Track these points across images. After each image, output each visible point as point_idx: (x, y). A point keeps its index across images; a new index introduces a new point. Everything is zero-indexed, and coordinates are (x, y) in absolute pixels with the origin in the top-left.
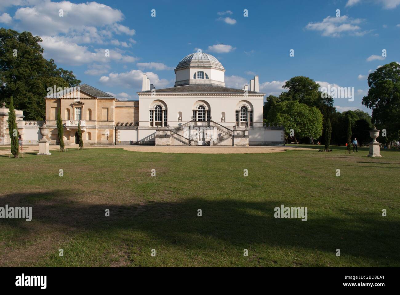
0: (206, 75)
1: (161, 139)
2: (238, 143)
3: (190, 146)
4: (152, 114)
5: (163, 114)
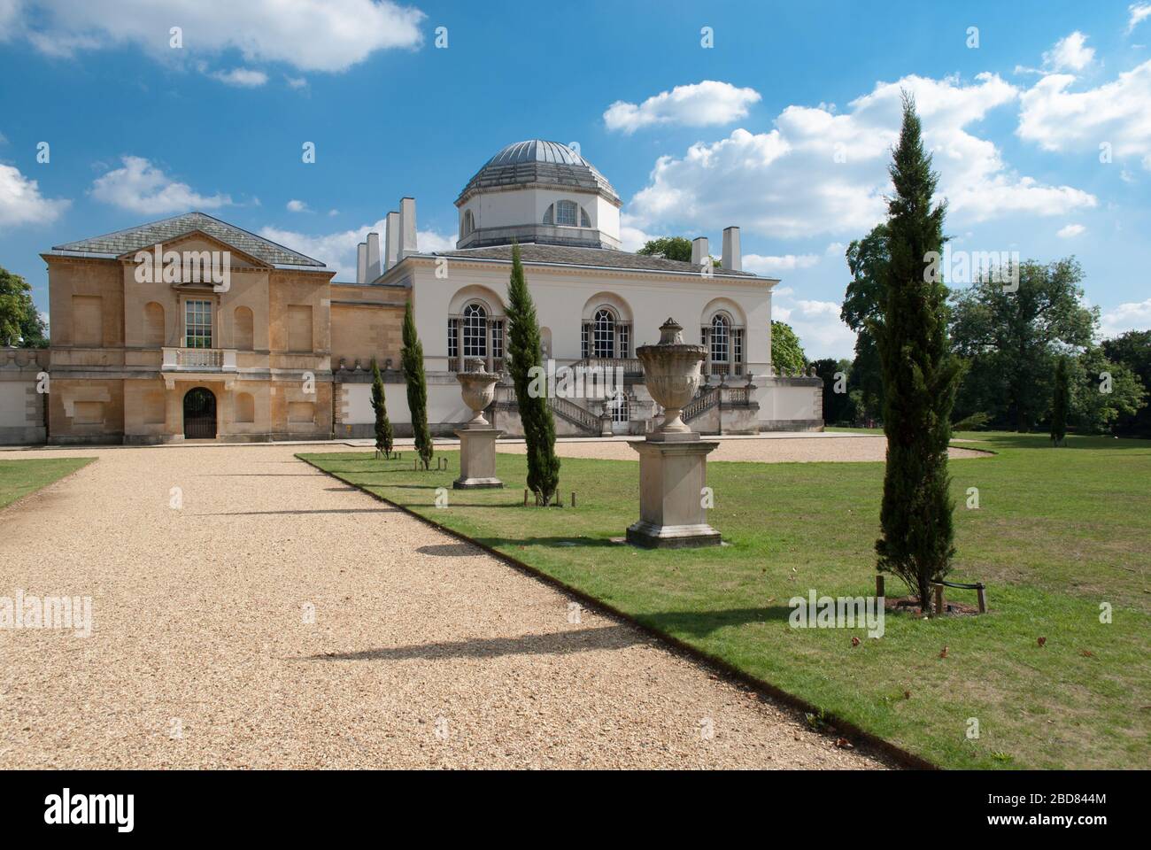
0: (583, 213)
1: (515, 416)
2: (731, 425)
3: (601, 436)
4: (455, 335)
5: (490, 333)
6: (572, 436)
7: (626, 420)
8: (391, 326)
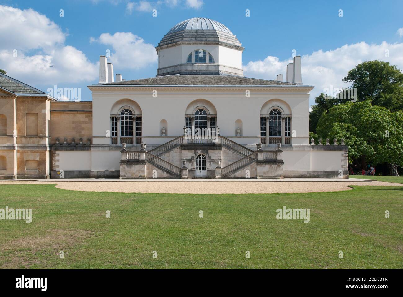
0: (211, 57)
1: (131, 167)
2: (265, 173)
3: (180, 178)
4: (116, 124)
5: (134, 124)
6: (164, 178)
7: (205, 170)
8: (84, 122)
